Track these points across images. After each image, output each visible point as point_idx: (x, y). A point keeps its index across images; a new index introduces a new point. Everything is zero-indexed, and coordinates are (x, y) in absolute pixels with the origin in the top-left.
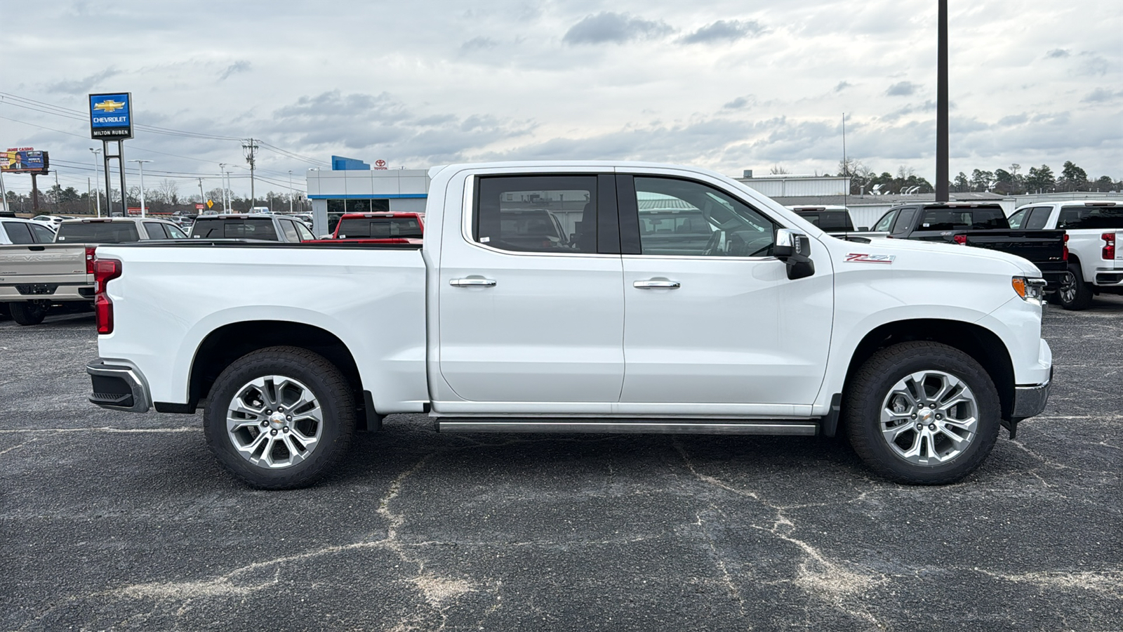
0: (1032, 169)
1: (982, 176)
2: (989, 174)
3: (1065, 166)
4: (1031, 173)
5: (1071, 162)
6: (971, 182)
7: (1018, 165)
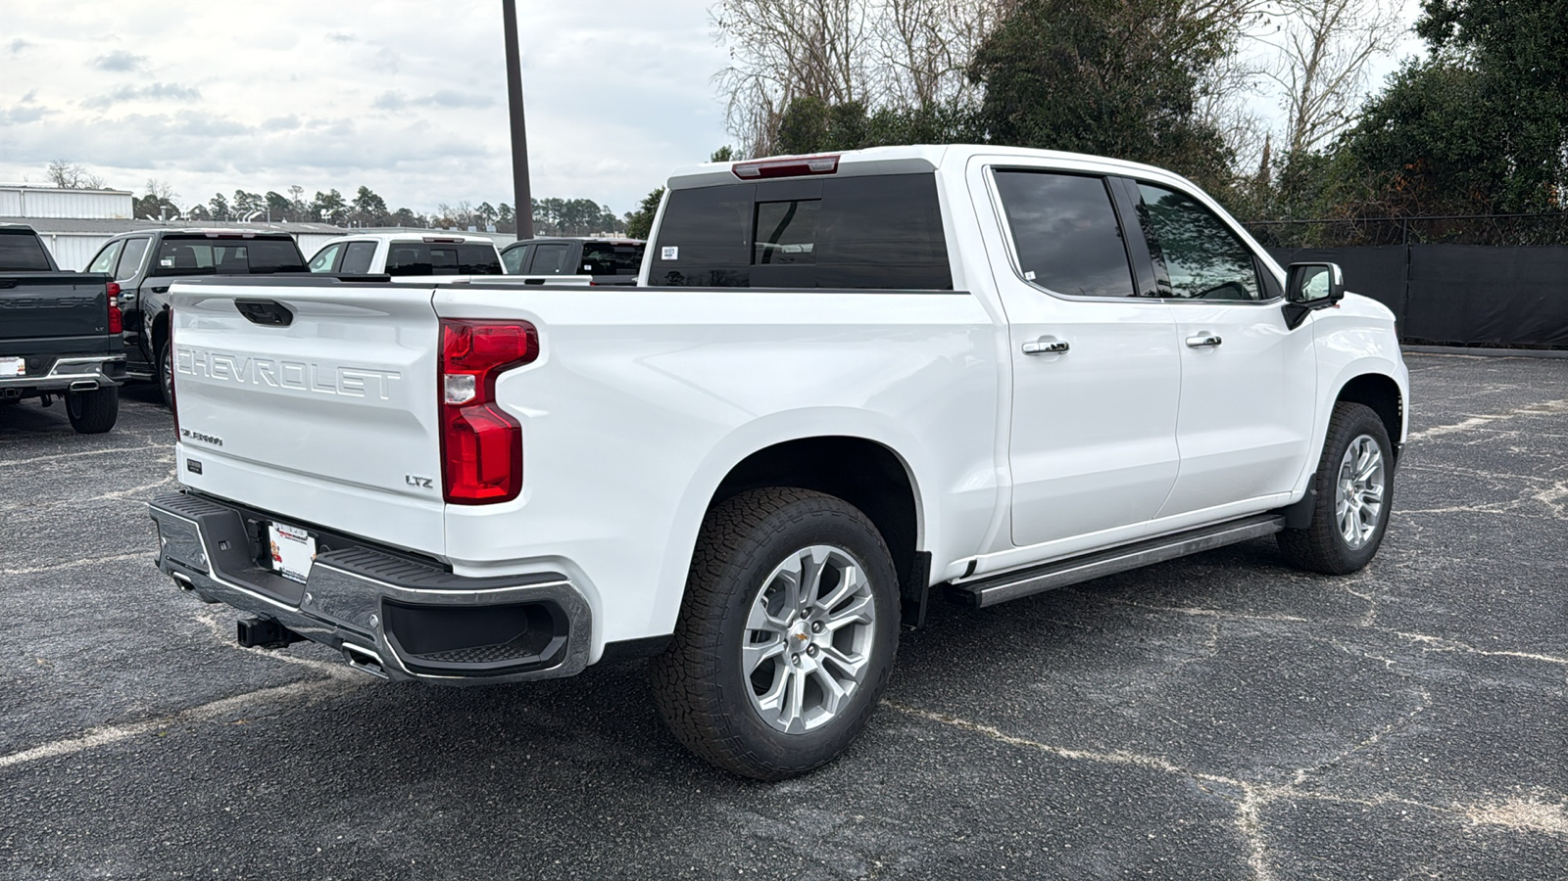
0: (319, 193)
1: (248, 200)
2: (257, 197)
3: (359, 192)
4: (318, 199)
5: (367, 187)
6: (233, 208)
7: (300, 188)
